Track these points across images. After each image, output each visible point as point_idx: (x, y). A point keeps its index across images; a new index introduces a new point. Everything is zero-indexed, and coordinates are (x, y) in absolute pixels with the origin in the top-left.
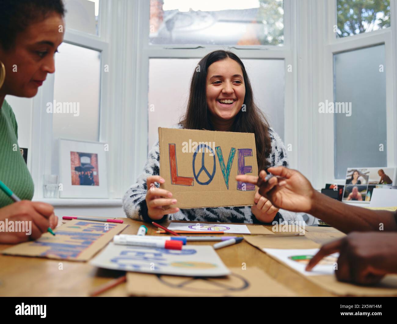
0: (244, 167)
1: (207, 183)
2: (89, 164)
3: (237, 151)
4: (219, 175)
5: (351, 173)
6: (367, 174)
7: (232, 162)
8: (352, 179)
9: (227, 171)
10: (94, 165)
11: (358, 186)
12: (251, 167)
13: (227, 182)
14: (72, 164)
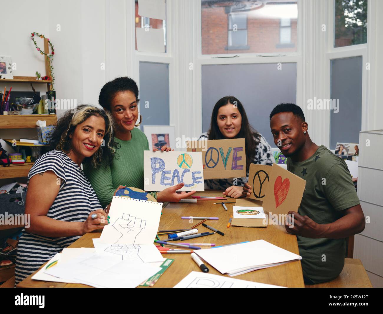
0: (236, 158)
1: (213, 167)
2: (164, 141)
3: (233, 149)
4: (221, 163)
5: (339, 147)
6: (348, 148)
7: (229, 155)
8: (339, 150)
9: (225, 160)
10: (166, 141)
11: (342, 156)
12: (241, 157)
13: (225, 166)
14: (152, 142)
